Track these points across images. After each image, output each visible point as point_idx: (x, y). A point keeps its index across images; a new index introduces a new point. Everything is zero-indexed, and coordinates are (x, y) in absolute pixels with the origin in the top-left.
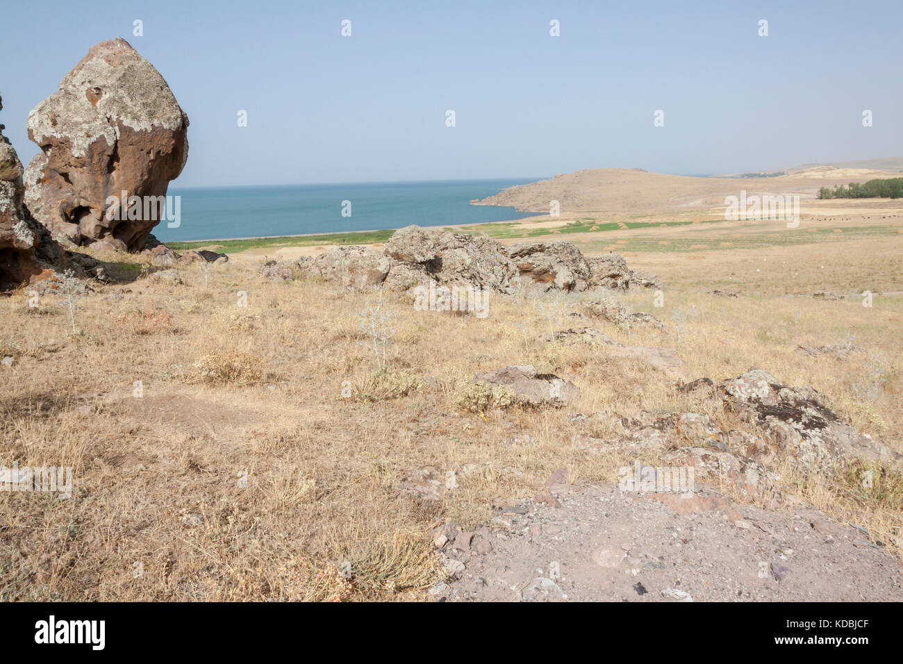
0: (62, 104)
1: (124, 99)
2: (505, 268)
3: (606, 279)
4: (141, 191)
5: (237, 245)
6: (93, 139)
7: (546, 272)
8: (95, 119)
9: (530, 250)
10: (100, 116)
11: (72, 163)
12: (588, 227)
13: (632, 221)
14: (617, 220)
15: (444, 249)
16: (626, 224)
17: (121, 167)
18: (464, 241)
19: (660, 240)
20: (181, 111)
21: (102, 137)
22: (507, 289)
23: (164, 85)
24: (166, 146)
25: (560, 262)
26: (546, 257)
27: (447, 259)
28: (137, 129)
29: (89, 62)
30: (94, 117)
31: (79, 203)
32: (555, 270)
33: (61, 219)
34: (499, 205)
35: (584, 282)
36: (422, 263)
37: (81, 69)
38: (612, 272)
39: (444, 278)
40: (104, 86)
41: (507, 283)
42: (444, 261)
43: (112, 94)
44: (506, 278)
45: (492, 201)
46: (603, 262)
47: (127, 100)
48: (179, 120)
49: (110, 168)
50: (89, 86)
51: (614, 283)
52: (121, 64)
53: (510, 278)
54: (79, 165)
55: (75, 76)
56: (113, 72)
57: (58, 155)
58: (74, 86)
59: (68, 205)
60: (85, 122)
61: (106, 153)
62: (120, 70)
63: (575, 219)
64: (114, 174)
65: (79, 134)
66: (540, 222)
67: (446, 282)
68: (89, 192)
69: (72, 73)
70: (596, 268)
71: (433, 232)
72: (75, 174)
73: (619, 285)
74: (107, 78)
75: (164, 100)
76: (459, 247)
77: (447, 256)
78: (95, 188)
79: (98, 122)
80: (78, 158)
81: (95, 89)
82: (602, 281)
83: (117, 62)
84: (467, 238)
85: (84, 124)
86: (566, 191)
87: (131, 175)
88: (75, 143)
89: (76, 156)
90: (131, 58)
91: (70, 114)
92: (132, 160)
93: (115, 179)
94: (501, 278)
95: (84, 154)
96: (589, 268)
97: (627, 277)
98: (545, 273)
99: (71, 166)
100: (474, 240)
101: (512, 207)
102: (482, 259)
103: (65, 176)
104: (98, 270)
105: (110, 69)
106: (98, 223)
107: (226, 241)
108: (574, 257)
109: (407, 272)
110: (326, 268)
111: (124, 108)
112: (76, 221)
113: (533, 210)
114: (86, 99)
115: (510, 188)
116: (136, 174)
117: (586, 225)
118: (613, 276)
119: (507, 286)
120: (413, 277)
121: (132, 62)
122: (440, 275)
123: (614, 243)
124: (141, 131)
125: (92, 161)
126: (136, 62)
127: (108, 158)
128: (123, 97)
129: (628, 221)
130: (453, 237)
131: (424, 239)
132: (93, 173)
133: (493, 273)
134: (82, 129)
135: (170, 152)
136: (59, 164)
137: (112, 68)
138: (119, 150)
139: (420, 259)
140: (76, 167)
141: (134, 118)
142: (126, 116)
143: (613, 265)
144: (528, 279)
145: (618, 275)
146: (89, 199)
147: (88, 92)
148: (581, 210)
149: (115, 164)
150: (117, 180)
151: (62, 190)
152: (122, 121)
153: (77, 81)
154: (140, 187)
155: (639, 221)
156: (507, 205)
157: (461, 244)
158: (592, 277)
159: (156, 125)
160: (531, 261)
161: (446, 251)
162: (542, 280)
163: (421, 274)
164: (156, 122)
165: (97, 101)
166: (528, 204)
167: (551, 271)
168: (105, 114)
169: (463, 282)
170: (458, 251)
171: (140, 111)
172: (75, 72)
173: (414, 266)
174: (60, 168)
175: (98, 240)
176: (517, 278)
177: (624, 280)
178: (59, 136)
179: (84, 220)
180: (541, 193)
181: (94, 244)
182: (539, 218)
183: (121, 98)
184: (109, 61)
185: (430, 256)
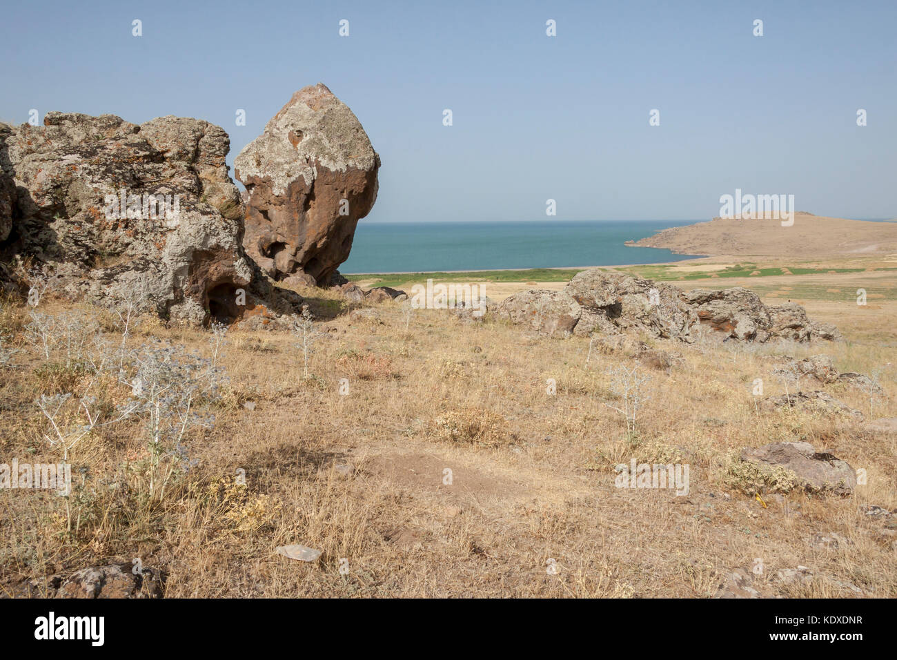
0: (267, 146)
1: (323, 141)
2: (686, 315)
3: (787, 330)
4: (334, 228)
5: (395, 279)
6: (293, 179)
7: (726, 320)
8: (295, 160)
9: (709, 297)
10: (300, 157)
11: (272, 201)
12: (747, 272)
13: (797, 267)
14: (780, 265)
15: (623, 294)
16: (791, 270)
17: (315, 206)
18: (644, 287)
19: (828, 287)
20: (374, 153)
21: (301, 176)
22: (687, 337)
23: (359, 128)
24: (358, 185)
25: (742, 310)
26: (726, 305)
27: (626, 304)
28: (333, 169)
29: (293, 107)
30: (294, 157)
31: (276, 238)
32: (735, 318)
33: (259, 253)
34: (655, 247)
35: (765, 333)
36: (602, 308)
37: (285, 113)
38: (794, 322)
39: (624, 324)
40: (305, 129)
41: (687, 331)
42: (623, 306)
43: (312, 136)
44: (687, 325)
45: (648, 243)
46: (784, 311)
47: (326, 142)
48: (372, 161)
49: (306, 206)
50: (292, 128)
51: (795, 334)
52: (322, 107)
53: (691, 326)
54: (278, 203)
55: (280, 119)
56: (314, 116)
57: (260, 193)
58: (278, 129)
59: (267, 240)
60: (286, 162)
61: (304, 192)
62: (321, 113)
63: (734, 263)
64: (309, 212)
65: (281, 174)
66: (697, 265)
67: (626, 328)
68: (286, 229)
69: (277, 117)
70: (775, 317)
71: (612, 276)
72: (274, 211)
73: (801, 336)
74: (308, 121)
75: (359, 141)
76: (640, 292)
77: (626, 301)
78: (291, 225)
79: (299, 163)
80: (278, 196)
81: (297, 131)
82: (783, 332)
83: (317, 106)
84: (648, 283)
85: (285, 165)
86: (725, 234)
87: (325, 213)
88: (276, 183)
89: (276, 194)
90: (330, 102)
91: (273, 155)
92: (327, 199)
93: (310, 217)
94: (681, 326)
95: (284, 193)
96: (770, 317)
97: (808, 329)
98: (724, 321)
99: (270, 204)
100: (654, 285)
101: (668, 249)
102: (663, 305)
103: (265, 213)
104: (304, 307)
105: (311, 113)
106: (292, 259)
107: (385, 275)
108: (754, 306)
109: (588, 317)
110: (515, 312)
111: (322, 150)
112: (272, 256)
113: (690, 253)
114: (288, 141)
115: (667, 230)
116: (329, 212)
117: (746, 270)
118: (795, 327)
119: (687, 335)
120: (594, 322)
121: (331, 106)
122: (619, 320)
123: (778, 290)
124: (337, 171)
125: (290, 200)
126: (335, 105)
127: (305, 197)
128: (322, 139)
129: (792, 266)
130: (632, 281)
131: (605, 283)
132: (290, 210)
133: (674, 320)
134: (283, 169)
135: (362, 192)
136: (260, 202)
137: (313, 111)
138: (316, 190)
139: (600, 303)
140: (275, 205)
141: (331, 159)
142: (324, 157)
143: (794, 315)
144: (707, 327)
145: (800, 326)
146: (285, 236)
147: (290, 134)
148: (740, 254)
149: (311, 202)
150: (312, 218)
151: (261, 226)
152: (320, 161)
153: (280, 124)
154: (332, 225)
155: (805, 266)
156: (663, 247)
157: (641, 290)
158: (772, 327)
159: (351, 166)
160: (710, 309)
161: (626, 296)
162: (721, 329)
163: (602, 319)
164: (351, 163)
165: (297, 143)
166: (685, 247)
167: (731, 319)
168: (305, 155)
169: (643, 328)
170: (639, 297)
171: (336, 152)
172: (279, 116)
173: (595, 311)
174: (261, 205)
175: (291, 275)
176: (698, 326)
177: (805, 332)
178: (262, 176)
179: (279, 255)
180: (698, 235)
181: (288, 278)
182: (696, 261)
183: (320, 140)
184: (311, 106)
185: (611, 301)
